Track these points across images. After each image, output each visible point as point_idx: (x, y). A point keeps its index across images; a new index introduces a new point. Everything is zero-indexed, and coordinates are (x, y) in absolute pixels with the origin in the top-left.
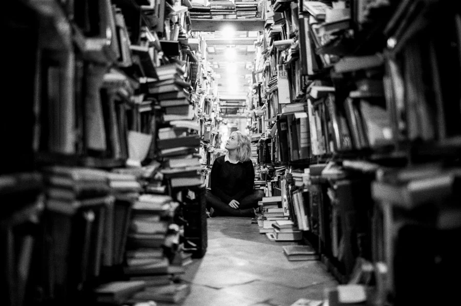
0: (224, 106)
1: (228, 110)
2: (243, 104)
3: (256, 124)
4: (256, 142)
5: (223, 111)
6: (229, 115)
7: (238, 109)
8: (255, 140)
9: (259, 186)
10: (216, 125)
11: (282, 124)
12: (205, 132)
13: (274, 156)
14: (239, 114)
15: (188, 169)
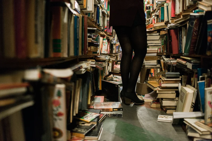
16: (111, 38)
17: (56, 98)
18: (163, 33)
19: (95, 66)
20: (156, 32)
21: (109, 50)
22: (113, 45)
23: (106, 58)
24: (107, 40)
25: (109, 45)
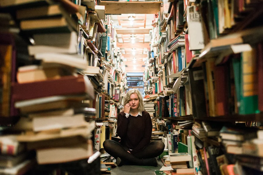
0: (129, 80)
1: (132, 83)
2: (141, 79)
3: (151, 88)
4: (153, 100)
5: (129, 84)
6: (132, 86)
7: (138, 82)
8: (152, 99)
9: (158, 136)
10: (124, 91)
11: (195, 73)
12: (116, 94)
13: (172, 111)
14: (138, 85)
15: (65, 134)
16: (118, 104)
17: (97, 134)
18: (156, 102)
19: (108, 125)
20: (151, 101)
21: (116, 114)
22: (120, 110)
23: (115, 121)
24: (114, 106)
25: (116, 110)
